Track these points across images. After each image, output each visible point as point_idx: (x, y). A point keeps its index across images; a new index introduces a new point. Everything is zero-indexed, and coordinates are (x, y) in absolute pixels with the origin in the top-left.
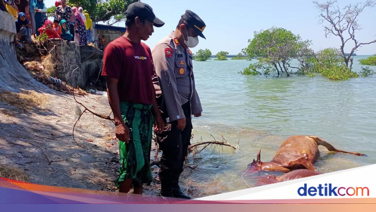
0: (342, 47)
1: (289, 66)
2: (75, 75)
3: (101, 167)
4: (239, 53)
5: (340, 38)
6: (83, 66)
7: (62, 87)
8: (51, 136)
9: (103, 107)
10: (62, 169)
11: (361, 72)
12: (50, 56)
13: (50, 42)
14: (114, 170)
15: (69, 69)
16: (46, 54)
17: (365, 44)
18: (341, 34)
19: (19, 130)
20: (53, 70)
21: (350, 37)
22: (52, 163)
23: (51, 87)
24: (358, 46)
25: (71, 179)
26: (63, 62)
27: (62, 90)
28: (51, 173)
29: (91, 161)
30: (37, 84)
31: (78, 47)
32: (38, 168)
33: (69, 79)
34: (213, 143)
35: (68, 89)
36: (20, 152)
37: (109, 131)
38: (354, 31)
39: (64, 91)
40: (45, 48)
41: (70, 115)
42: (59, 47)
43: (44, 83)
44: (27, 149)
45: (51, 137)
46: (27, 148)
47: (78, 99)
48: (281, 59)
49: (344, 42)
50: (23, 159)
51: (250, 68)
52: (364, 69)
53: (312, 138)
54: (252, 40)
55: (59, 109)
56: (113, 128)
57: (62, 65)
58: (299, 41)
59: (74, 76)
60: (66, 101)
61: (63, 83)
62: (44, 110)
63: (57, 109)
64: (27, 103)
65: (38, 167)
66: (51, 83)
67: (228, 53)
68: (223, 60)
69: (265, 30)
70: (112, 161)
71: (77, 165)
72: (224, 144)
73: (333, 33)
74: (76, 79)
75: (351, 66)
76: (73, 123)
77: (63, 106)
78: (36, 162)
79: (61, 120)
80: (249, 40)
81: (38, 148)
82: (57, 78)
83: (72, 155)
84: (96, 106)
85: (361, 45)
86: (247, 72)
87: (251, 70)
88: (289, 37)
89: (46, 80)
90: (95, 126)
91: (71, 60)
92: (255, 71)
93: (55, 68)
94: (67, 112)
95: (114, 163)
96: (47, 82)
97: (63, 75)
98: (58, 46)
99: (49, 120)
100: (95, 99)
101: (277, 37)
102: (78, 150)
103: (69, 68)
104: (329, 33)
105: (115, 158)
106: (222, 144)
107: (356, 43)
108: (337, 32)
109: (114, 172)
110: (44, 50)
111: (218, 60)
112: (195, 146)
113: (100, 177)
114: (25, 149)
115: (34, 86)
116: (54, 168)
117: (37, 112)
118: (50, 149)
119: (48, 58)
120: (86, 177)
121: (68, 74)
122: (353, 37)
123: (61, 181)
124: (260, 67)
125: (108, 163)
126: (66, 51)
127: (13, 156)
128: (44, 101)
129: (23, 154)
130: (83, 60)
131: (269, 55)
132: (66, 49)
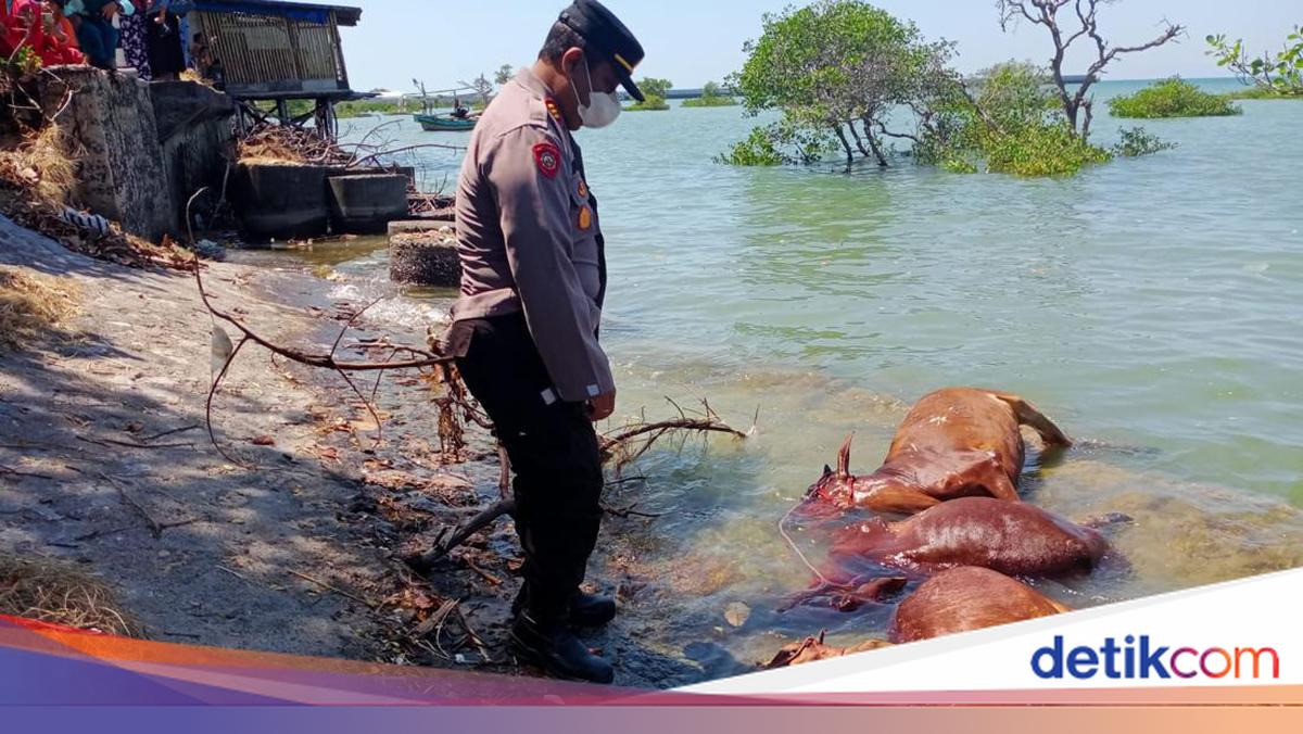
0: (1056, 64)
1: (884, 131)
2: (146, 191)
3: (326, 534)
4: (706, 82)
5: (1049, 29)
6: (167, 158)
7: (113, 244)
8: (129, 433)
9: (270, 308)
10: (202, 552)
11: (1117, 147)
12: (54, 129)
13: (51, 78)
14: (371, 540)
15: (125, 173)
16: (37, 123)
17: (1132, 49)
18: (1050, 18)
19: (17, 419)
20: (71, 182)
21: (1081, 27)
22: (164, 531)
23: (71, 244)
24: (1108, 59)
25: (241, 582)
26: (102, 150)
27: (114, 256)
28: (173, 567)
29: (287, 514)
30: (22, 238)
31: (145, 89)
32: (123, 554)
33: (127, 210)
34: (679, 425)
35: (134, 248)
36: (46, 502)
37: (316, 401)
38: (1093, 7)
39: (121, 259)
40: (32, 101)
41: (168, 351)
42: (83, 96)
43: (45, 234)
44: (66, 488)
45: (131, 437)
46: (63, 485)
47: (177, 284)
48: (858, 108)
49: (1064, 45)
50: (64, 524)
51: (752, 140)
52: (1128, 135)
53: (1007, 400)
54: (755, 43)
55: (125, 329)
56: (327, 388)
57: (99, 161)
58: (914, 43)
59: (143, 196)
60: (141, 297)
61: (115, 228)
62: (78, 337)
63: (118, 329)
64: (15, 316)
65: (121, 551)
66: (73, 232)
67: (669, 85)
68: (655, 109)
69: (801, 7)
70: (356, 509)
71: (248, 533)
72: (713, 425)
73: (1027, 16)
74: (150, 205)
75: (1086, 126)
76: (187, 381)
77: (135, 316)
78: (109, 533)
79: (145, 372)
80: (745, 44)
81: (103, 482)
82: (91, 212)
83: (221, 498)
84: (245, 308)
85: (1117, 53)
86: (744, 158)
87: (757, 150)
88: (882, 32)
89: (53, 222)
90: (263, 385)
91: (128, 140)
92: (771, 150)
93: (78, 174)
94: (154, 339)
95: (365, 516)
96: (54, 227)
97: (105, 197)
98: (81, 92)
99: (107, 374)
100: (234, 283)
101: (842, 33)
102: (234, 478)
103: (123, 169)
104: (1014, 16)
105: (362, 497)
106: (706, 426)
107: (1102, 48)
108: (1039, 9)
109: (373, 547)
110: (29, 110)
111: (638, 110)
112: (621, 438)
113: (332, 568)
114: (58, 489)
115: (15, 246)
116: (175, 550)
117: (56, 349)
118: (142, 481)
119: (49, 139)
120: (290, 573)
121: (124, 191)
122: (1090, 28)
123: (211, 593)
124: (785, 136)
125: (343, 518)
126: (110, 109)
127: (29, 519)
128: (66, 303)
129: (58, 509)
130: (165, 133)
131: (815, 94)
132: (108, 103)
